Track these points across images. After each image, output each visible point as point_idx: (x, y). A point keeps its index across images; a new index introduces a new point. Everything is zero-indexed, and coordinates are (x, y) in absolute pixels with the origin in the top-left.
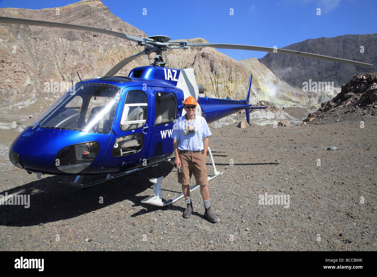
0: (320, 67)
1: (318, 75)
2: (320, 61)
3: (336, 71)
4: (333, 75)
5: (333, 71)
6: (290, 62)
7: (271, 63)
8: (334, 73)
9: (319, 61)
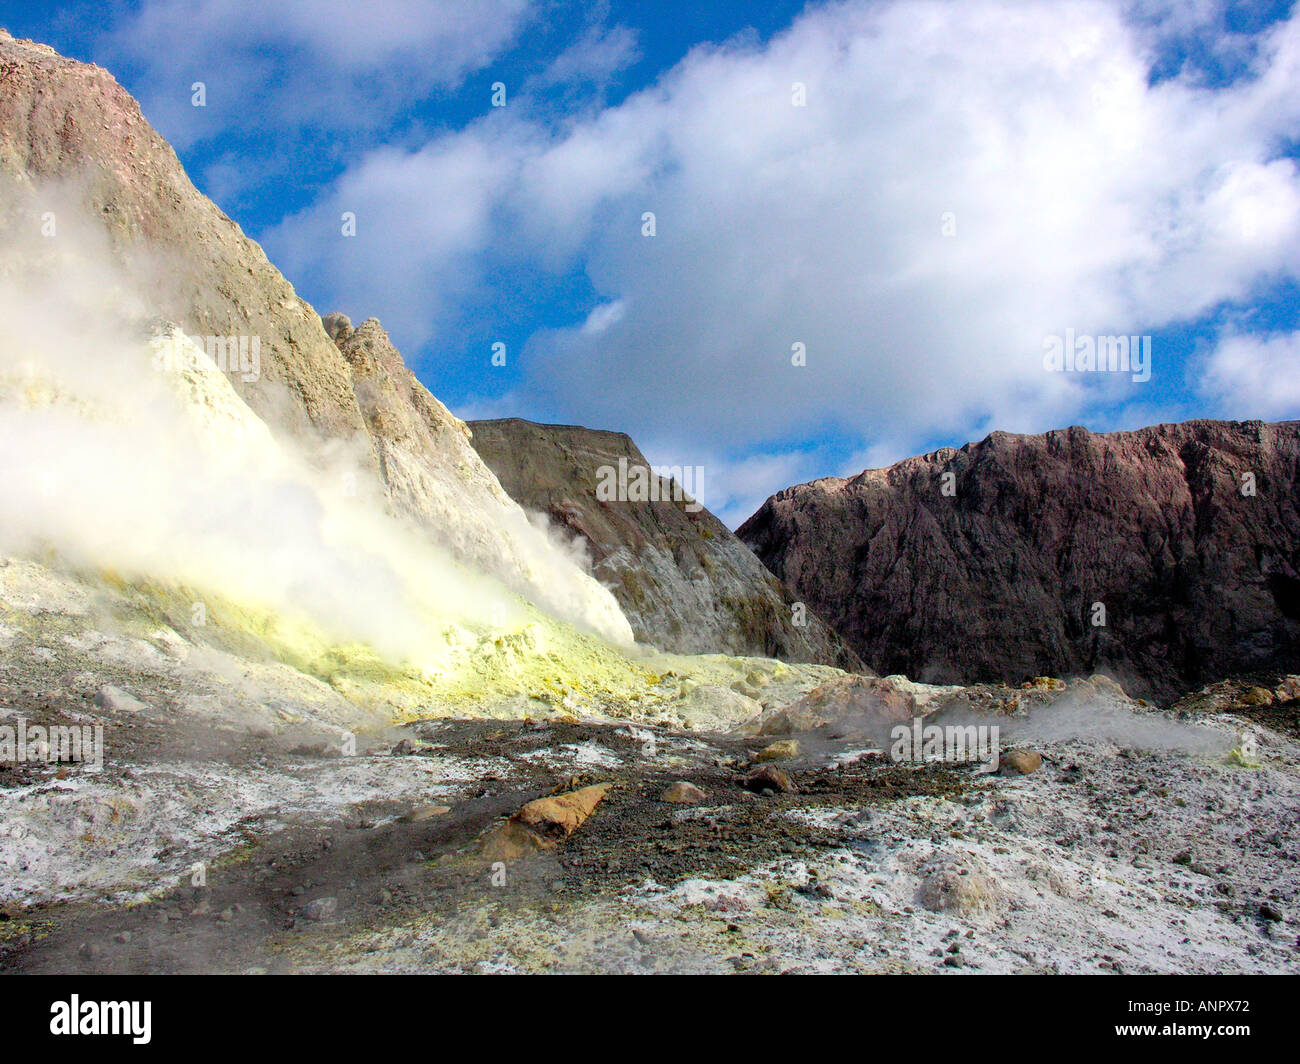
0: (1075, 590)
1: (1067, 634)
2: (1068, 554)
3: (1169, 618)
4: (1152, 638)
5: (1151, 612)
6: (899, 556)
7: (782, 560)
8: (1156, 626)
9: (1065, 556)
